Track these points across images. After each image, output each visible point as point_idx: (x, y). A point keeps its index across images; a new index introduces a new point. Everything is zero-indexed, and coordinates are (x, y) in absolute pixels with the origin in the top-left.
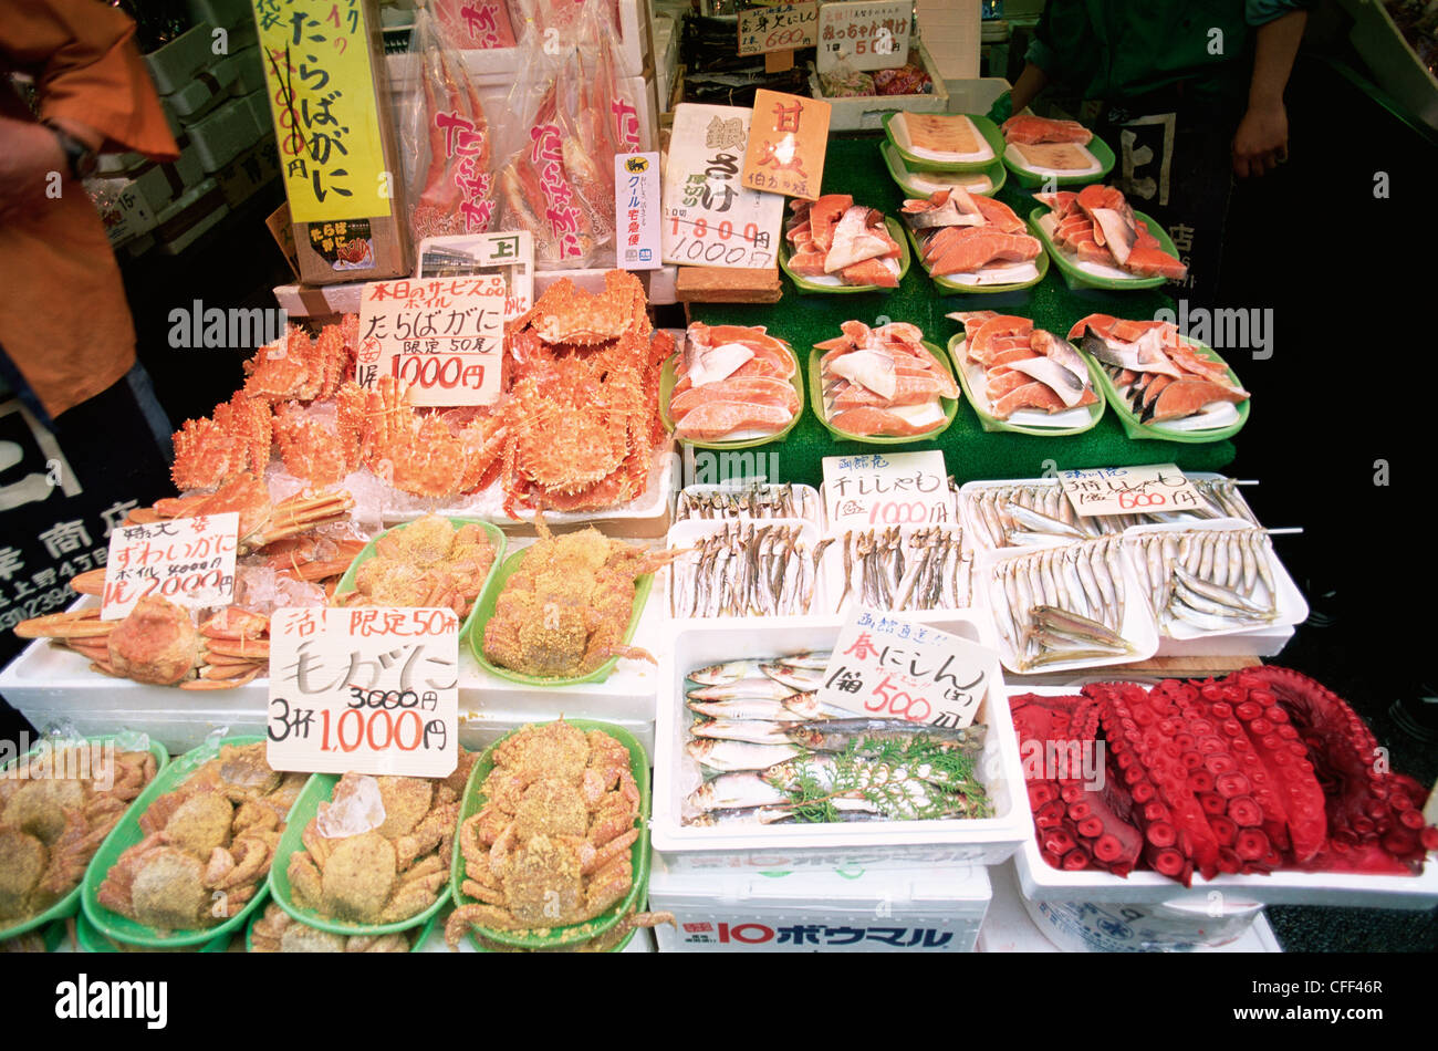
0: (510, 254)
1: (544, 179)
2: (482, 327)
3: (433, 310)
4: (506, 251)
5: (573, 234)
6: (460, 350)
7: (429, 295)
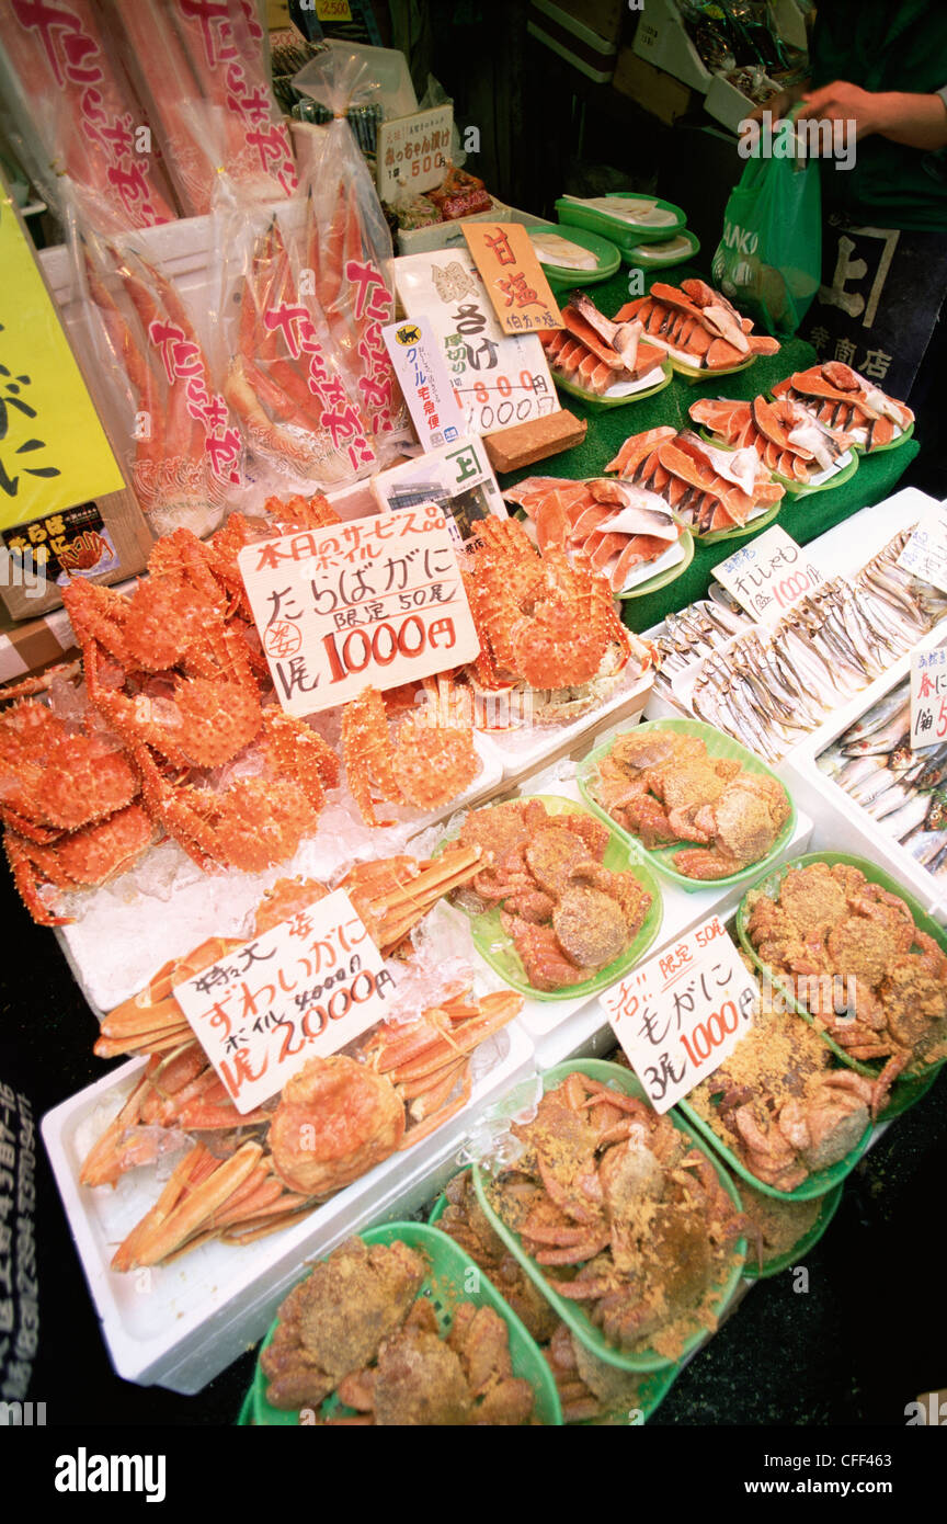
0: (473, 472)
1: (312, 378)
2: (432, 571)
3: (359, 564)
4: (469, 468)
5: (361, 437)
6: (414, 606)
7: (346, 546)
